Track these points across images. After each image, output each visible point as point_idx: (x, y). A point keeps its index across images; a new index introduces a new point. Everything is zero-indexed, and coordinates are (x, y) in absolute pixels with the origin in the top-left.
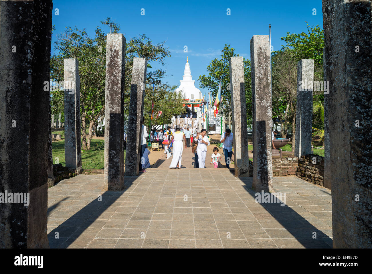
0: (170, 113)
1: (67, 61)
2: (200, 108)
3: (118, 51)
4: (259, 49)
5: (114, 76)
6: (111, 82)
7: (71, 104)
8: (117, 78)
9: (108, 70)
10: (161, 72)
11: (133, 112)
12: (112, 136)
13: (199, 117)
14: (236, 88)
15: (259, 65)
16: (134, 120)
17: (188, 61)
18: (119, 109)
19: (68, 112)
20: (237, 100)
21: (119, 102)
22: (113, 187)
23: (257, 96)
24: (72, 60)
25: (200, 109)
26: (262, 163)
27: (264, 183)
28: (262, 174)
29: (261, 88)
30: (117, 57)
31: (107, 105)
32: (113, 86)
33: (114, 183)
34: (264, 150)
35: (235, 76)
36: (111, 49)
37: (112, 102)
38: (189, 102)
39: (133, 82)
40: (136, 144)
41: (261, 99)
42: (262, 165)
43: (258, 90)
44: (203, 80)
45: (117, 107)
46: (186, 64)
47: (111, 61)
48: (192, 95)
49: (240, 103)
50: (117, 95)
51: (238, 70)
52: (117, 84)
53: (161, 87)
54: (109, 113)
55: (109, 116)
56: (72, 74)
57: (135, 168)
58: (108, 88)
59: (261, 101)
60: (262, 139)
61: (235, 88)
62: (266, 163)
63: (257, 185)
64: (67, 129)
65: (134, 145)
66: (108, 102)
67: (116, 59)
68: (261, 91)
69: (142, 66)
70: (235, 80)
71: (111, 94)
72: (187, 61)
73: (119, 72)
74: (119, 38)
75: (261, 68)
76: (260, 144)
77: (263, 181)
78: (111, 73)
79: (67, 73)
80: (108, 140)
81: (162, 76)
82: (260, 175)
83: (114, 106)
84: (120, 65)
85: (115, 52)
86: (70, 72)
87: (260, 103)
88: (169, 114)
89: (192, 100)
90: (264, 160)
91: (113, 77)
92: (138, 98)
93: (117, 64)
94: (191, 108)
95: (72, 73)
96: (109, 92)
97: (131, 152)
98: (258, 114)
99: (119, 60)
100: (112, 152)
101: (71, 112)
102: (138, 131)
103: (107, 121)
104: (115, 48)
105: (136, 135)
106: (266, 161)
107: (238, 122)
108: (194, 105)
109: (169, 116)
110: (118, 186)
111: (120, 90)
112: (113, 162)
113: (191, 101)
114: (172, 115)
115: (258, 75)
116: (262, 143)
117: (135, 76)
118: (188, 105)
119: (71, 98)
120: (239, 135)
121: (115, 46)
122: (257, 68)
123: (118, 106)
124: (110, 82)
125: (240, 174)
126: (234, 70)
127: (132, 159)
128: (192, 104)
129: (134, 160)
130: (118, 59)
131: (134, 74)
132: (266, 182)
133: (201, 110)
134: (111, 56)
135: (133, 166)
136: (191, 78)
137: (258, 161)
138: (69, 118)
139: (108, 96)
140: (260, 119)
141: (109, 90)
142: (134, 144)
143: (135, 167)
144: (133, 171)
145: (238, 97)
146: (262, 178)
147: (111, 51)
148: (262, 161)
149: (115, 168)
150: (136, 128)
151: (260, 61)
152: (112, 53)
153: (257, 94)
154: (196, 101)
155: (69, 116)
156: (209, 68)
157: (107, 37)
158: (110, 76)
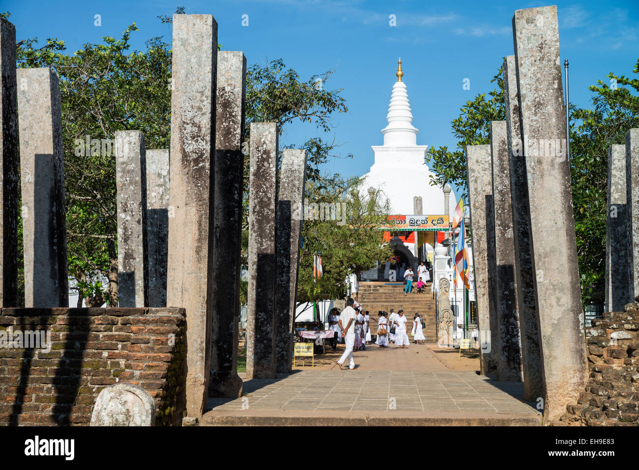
0: (342, 262)
1: (153, 155)
2: (445, 245)
3: (269, 151)
4: (501, 144)
5: (264, 192)
6: (259, 202)
7: (162, 238)
8: (269, 195)
9: (253, 183)
10: (319, 147)
11: (282, 252)
12: (260, 290)
13: (442, 276)
14: (477, 205)
15: (502, 171)
16: (285, 267)
17: (402, 76)
18: (272, 245)
19: (156, 252)
20: (479, 228)
21: (271, 234)
22: (260, 373)
23: (497, 222)
24: (162, 153)
25: (445, 249)
26: (508, 333)
27: (512, 366)
28: (508, 352)
29: (504, 209)
30: (268, 161)
31: (253, 240)
32: (263, 208)
33: (263, 366)
34: (512, 312)
35: (476, 181)
36: (258, 148)
37: (261, 234)
38: (406, 227)
39: (283, 195)
40: (288, 311)
41: (504, 227)
42: (509, 336)
43: (500, 212)
44: (441, 161)
45: (269, 243)
46: (395, 86)
47: (259, 168)
48: (418, 201)
49: (485, 233)
50: (269, 223)
51: (480, 171)
52: (269, 204)
53: (320, 188)
54: (255, 251)
55: (256, 256)
56: (162, 180)
57: (285, 358)
58: (254, 212)
59: (505, 230)
60: (506, 292)
61: (474, 205)
62: (515, 333)
63: (501, 370)
64: (152, 286)
65: (284, 314)
66: (254, 235)
67: (266, 164)
68: (504, 213)
69: (299, 166)
70: (476, 189)
71: (258, 221)
72: (400, 73)
73: (271, 186)
74: (271, 129)
75: (504, 175)
76: (504, 302)
77: (512, 363)
78: (258, 187)
79: (153, 177)
80: (254, 296)
81: (322, 159)
82: (506, 354)
83: (264, 240)
84: (273, 175)
85: (265, 152)
86: (159, 175)
87: (503, 234)
88: (337, 267)
89: (416, 218)
90: (512, 328)
91: (261, 194)
92: (292, 225)
93: (267, 173)
94: (412, 247)
95: (162, 177)
96: (256, 218)
97: (279, 326)
98: (499, 252)
99: (271, 166)
100: (260, 315)
101: (162, 253)
102: (293, 287)
103: (253, 265)
104: (265, 146)
105: (288, 296)
106: (515, 330)
107: (483, 269)
108: (424, 236)
109: (339, 274)
110: (269, 372)
111: (274, 215)
112: (262, 331)
113: (412, 223)
114: (346, 268)
115: (500, 188)
116: (507, 300)
117: (286, 185)
118: (400, 238)
119: (160, 225)
120: (484, 295)
121: (264, 144)
122: (498, 176)
123: (271, 240)
124: (256, 201)
125: (489, 369)
126: (473, 171)
127: (281, 341)
128: (416, 233)
129: (285, 343)
130: (269, 164)
131: (284, 180)
132: (516, 366)
133: (448, 254)
134: (259, 159)
135: (283, 354)
136: (414, 136)
137: (501, 329)
138: (156, 264)
139: (253, 225)
140: (502, 260)
141: (256, 214)
142: (285, 311)
143: (287, 355)
144: (283, 365)
145: (480, 221)
146: (508, 358)
147: (258, 151)
148: (508, 330)
149: (265, 342)
150: (289, 281)
151: (503, 164)
152: (260, 155)
153: (497, 218)
154: (430, 223)
155: (156, 259)
156: (457, 124)
157: (252, 128)
158: (257, 192)
